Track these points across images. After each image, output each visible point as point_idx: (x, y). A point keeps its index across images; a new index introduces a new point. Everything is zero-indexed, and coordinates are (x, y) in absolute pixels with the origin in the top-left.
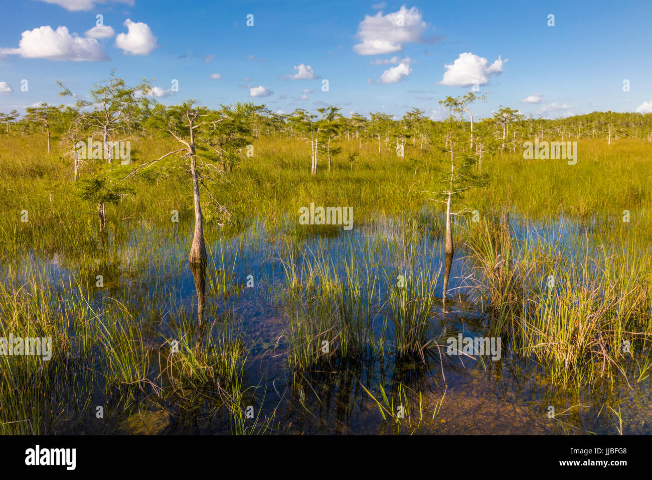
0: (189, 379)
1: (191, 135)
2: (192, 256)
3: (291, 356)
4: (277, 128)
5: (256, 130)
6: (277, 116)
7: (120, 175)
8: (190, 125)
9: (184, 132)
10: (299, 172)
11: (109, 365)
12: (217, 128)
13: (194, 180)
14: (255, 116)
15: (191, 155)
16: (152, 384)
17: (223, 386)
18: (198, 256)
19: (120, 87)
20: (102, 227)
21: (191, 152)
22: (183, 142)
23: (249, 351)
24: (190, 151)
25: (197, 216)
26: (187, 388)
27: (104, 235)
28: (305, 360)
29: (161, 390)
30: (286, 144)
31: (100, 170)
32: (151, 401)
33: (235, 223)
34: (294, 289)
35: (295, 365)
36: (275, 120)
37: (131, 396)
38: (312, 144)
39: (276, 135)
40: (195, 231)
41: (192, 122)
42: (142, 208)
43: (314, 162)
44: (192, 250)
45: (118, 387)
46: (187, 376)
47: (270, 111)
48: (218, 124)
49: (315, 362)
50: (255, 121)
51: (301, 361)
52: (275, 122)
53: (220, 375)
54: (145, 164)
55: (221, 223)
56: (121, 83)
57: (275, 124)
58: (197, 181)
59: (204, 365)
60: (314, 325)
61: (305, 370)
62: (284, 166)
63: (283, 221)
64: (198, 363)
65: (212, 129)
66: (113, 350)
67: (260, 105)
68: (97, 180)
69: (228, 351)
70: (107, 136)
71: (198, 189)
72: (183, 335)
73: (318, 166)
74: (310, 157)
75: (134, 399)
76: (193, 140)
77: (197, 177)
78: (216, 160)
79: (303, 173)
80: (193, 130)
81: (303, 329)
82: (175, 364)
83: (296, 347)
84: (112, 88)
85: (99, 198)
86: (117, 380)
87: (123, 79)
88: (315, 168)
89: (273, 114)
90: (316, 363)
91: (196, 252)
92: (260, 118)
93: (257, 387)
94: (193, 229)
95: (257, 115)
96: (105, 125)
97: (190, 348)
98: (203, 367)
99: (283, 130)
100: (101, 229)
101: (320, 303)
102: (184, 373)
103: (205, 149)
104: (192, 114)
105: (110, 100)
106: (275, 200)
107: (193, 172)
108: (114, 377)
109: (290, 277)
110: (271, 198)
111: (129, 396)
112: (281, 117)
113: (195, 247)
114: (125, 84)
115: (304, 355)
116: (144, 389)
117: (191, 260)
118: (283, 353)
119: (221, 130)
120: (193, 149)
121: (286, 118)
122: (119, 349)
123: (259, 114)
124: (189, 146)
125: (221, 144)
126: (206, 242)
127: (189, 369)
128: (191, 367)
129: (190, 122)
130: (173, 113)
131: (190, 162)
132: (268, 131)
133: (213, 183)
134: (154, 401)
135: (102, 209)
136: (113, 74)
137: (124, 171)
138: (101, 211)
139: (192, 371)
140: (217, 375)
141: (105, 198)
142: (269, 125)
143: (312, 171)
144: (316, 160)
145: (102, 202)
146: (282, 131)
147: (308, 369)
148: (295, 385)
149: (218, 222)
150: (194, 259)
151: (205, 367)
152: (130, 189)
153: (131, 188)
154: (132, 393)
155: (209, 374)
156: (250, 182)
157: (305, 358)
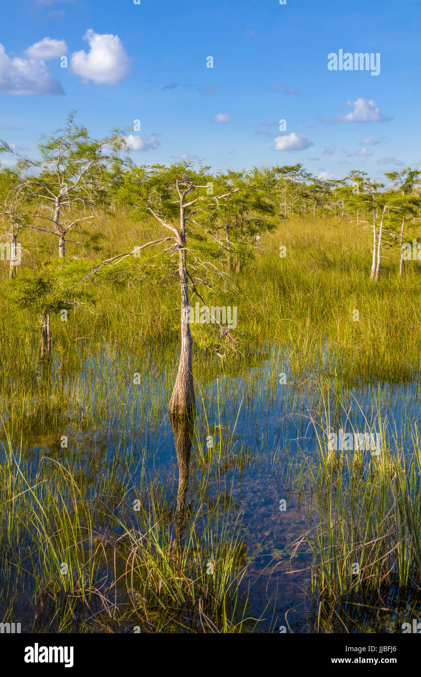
0: (155, 595)
1: (182, 217)
2: (173, 402)
3: (316, 575)
4: (319, 202)
5: (285, 204)
6: (319, 182)
7: (75, 276)
8: (180, 202)
9: (171, 212)
10: (350, 275)
11: (42, 559)
12: (221, 207)
13: (183, 286)
14: (285, 183)
15: (180, 247)
16: (101, 596)
17: (208, 611)
18: (182, 403)
19: (81, 140)
20: (44, 351)
21: (180, 243)
22: (169, 227)
23: (250, 560)
24: (178, 241)
25: (184, 341)
26: (153, 608)
27: (46, 361)
28: (339, 584)
29: (114, 607)
30: (332, 228)
31: (46, 264)
32: (99, 622)
33: (243, 355)
34: (329, 467)
35: (321, 590)
36: (317, 189)
37: (70, 612)
38: (374, 231)
39: (316, 212)
40: (180, 364)
41: (184, 197)
42: (104, 323)
43: (376, 260)
44: (174, 394)
45: (53, 595)
46: (154, 590)
47: (309, 175)
48: (222, 200)
49: (354, 588)
50: (284, 190)
51: (332, 584)
52: (317, 192)
53: (203, 594)
54: (111, 259)
55: (222, 354)
56: (84, 134)
57: (318, 195)
58: (187, 288)
59: (179, 576)
60: (355, 529)
61: (338, 599)
62: (327, 264)
63: (319, 356)
64: (171, 571)
65: (214, 208)
66: (48, 539)
67: (292, 164)
68: (41, 280)
69: (218, 557)
70: (58, 213)
71: (188, 300)
72: (152, 525)
73: (381, 267)
74: (369, 252)
75: (74, 617)
76: (184, 225)
77: (186, 281)
78: (216, 255)
79: (355, 277)
80: (185, 209)
81: (337, 532)
82: (137, 569)
83: (327, 561)
84: (68, 141)
85: (42, 307)
86: (51, 586)
87: (85, 127)
88: (377, 269)
89: (314, 180)
90: (357, 590)
91: (180, 397)
92: (293, 186)
93: (259, 620)
94: (176, 362)
95: (288, 181)
96: (57, 196)
97: (161, 547)
98: (178, 578)
99: (329, 204)
100: (42, 354)
101: (368, 494)
102: (150, 584)
103: (201, 239)
104: (185, 184)
105: (65, 158)
106: (308, 320)
107: (181, 274)
108: (48, 580)
109: (323, 446)
110: (301, 316)
111: (67, 612)
112: (326, 184)
113: (178, 389)
114: (89, 135)
115: (336, 576)
116: (89, 604)
117: (172, 409)
118: (305, 568)
119: (226, 209)
120: (183, 238)
121: (334, 185)
122: (58, 538)
123: (291, 179)
124: (177, 234)
125: (228, 227)
126: (196, 382)
127: (158, 580)
128: (159, 576)
129: (181, 197)
130: (156, 182)
131: (177, 258)
132: (305, 206)
133: (211, 290)
134: (102, 623)
135: (46, 324)
136: (71, 119)
137: (80, 268)
138: (44, 326)
139: (162, 583)
140: (199, 593)
141: (51, 307)
142: (307, 196)
143: (372, 275)
144: (379, 257)
145: (46, 312)
146: (326, 207)
147: (343, 599)
148: (320, 622)
149: (218, 351)
150: (177, 408)
151: (182, 579)
152: (87, 295)
153: (90, 293)
154: (72, 607)
155: (187, 591)
156: (269, 290)
157: (338, 580)
